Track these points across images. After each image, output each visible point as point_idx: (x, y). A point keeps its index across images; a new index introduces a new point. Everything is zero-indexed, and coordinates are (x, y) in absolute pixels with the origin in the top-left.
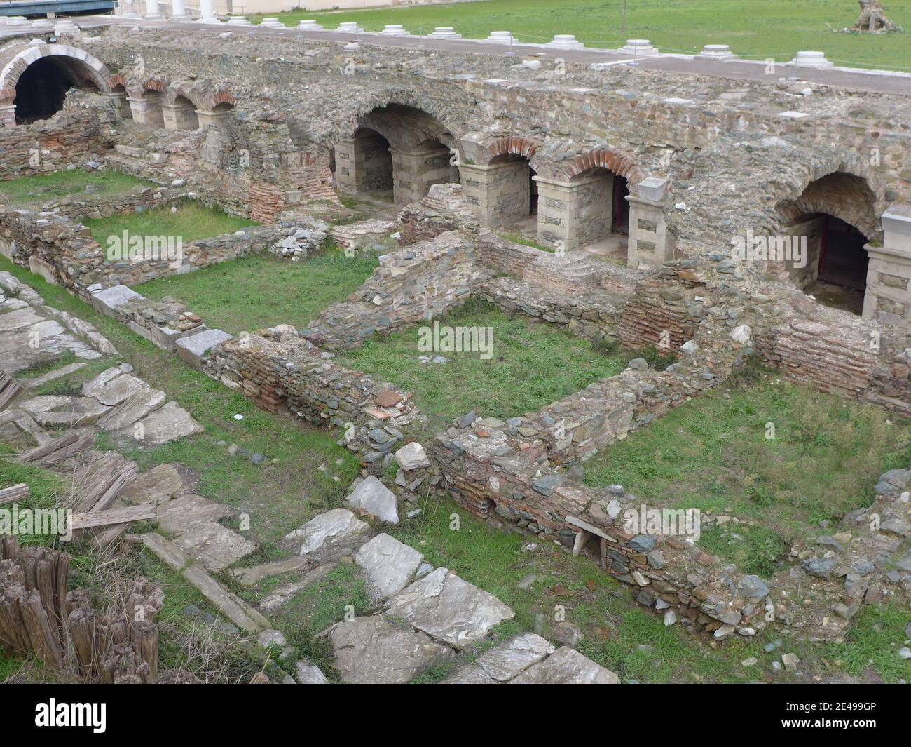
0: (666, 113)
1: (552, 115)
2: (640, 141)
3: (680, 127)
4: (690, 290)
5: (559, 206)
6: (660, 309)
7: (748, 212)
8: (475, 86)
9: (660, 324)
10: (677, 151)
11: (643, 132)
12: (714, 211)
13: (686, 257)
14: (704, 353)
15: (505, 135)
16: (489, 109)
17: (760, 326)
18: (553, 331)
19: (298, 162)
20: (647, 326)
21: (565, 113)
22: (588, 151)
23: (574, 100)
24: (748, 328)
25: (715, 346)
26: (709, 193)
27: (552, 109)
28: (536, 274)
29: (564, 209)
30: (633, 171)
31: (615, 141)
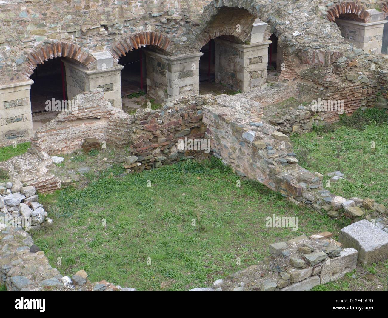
2: (78, 28)
3: (111, 9)
11: (81, 20)
23: (9, 10)
29: (25, 104)
30: (82, 52)
31: (55, 34)
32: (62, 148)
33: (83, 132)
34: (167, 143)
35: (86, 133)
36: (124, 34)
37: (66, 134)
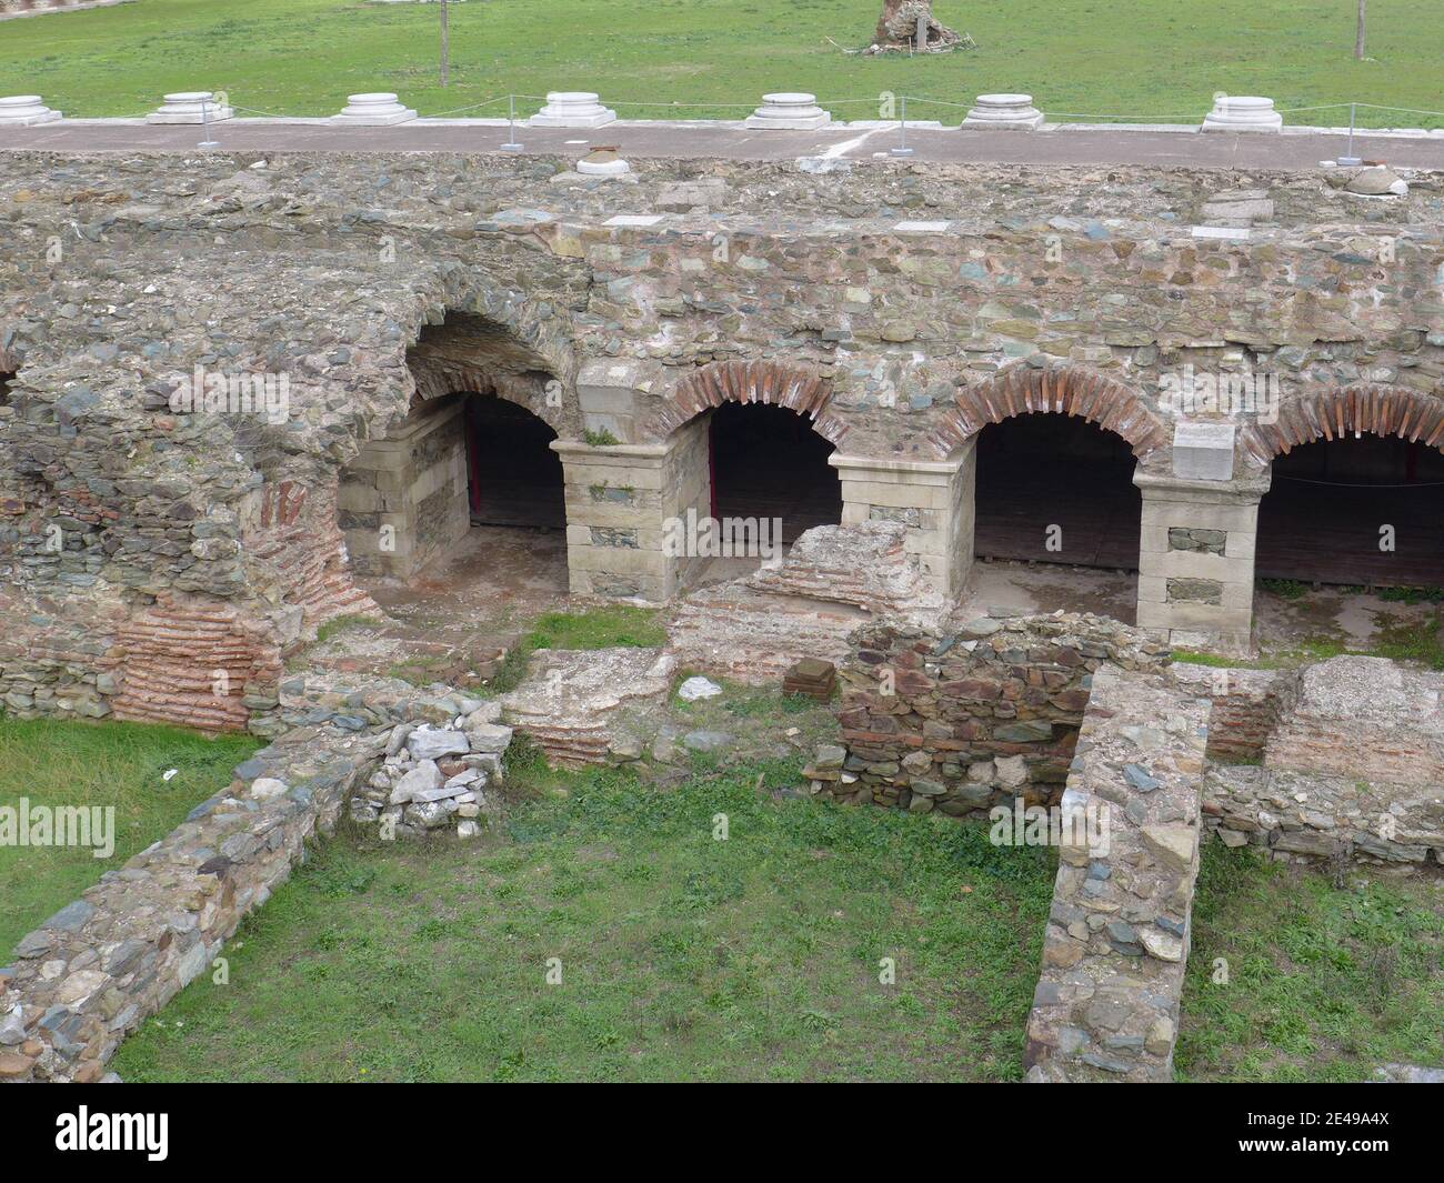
0: (1226, 266)
1: (860, 295)
2: (1144, 338)
3: (1268, 297)
8: (586, 238)
10: (1253, 353)
11: (1157, 316)
15: (704, 359)
16: (642, 295)
19: (257, 517)
21: (904, 289)
22: (986, 378)
23: (933, 253)
27: (859, 279)
28: (1324, 742)
30: (1136, 414)
31: (1066, 344)
32: (737, 664)
33: (803, 637)
34: (953, 745)
35: (811, 640)
36: (1311, 384)
37: (751, 628)
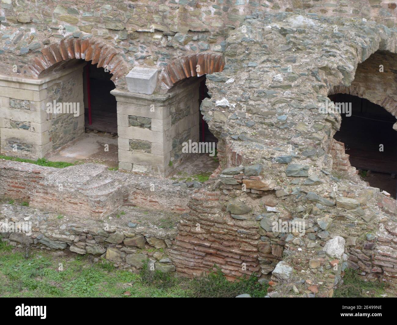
3: (168, 9)
4: (258, 200)
5: (29, 107)
6: (225, 226)
7: (303, 105)
9: (225, 243)
10: (166, 36)
11: (124, 16)
12: (264, 105)
13: (248, 162)
14: (301, 275)
17: (354, 236)
18: (86, 266)
20: (210, 247)
22: (58, 41)
24: (342, 239)
25: (313, 266)
26: (254, 85)
29: (33, 110)
30: (116, 62)
31: (90, 28)
36: (190, 51)
